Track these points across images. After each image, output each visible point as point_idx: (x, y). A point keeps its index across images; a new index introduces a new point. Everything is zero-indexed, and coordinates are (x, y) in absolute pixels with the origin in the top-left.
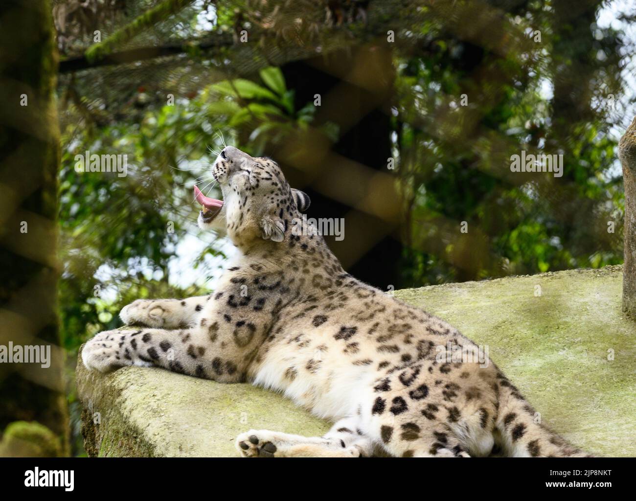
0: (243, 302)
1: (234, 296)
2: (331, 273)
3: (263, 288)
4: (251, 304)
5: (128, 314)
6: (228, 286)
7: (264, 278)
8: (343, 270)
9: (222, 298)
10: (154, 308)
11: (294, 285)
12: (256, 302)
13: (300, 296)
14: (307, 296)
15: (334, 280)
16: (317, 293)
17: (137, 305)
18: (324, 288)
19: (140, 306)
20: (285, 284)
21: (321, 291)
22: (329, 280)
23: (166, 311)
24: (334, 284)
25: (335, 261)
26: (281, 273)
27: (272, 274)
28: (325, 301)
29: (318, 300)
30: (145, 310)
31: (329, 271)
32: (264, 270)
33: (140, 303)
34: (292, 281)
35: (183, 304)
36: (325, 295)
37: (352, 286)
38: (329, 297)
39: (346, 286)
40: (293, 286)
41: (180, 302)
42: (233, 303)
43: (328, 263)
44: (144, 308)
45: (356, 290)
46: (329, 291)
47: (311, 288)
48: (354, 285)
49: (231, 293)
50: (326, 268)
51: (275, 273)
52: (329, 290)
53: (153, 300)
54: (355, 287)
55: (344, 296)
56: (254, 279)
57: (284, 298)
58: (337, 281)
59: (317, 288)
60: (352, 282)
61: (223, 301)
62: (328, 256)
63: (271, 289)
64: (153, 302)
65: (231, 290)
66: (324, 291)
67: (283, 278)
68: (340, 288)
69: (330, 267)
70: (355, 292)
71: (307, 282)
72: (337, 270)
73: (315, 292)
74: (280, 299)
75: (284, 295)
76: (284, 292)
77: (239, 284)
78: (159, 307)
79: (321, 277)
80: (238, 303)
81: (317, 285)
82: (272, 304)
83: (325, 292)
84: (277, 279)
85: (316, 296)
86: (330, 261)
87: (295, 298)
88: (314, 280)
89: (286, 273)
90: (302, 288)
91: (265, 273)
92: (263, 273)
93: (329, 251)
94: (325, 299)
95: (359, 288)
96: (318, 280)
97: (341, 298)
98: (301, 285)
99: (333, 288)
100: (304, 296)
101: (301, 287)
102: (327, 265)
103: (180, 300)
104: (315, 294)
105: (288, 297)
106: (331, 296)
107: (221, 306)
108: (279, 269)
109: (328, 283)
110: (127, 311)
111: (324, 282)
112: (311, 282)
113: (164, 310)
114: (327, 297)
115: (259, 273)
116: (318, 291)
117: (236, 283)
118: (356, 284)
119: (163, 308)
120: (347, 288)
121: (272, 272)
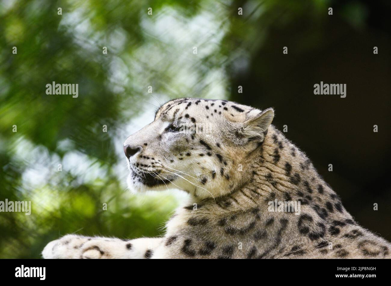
0: (204, 249)
1: (191, 241)
2: (323, 215)
3: (231, 232)
4: (214, 254)
5: (53, 253)
6: (184, 228)
7: (233, 218)
8: (344, 211)
9: (176, 243)
10: (89, 249)
11: (273, 228)
12: (221, 251)
13: (281, 245)
14: (291, 247)
15: (328, 226)
16: (305, 244)
17: (67, 243)
18: (314, 237)
19: (71, 245)
20: (260, 226)
21: (310, 241)
22: (321, 225)
23: (106, 254)
24: (327, 231)
25: (333, 196)
26: (255, 211)
27: (244, 213)
28: (316, 254)
29: (305, 253)
30: (76, 250)
31: (321, 212)
32: (234, 208)
33: (71, 240)
34: (270, 222)
35: (129, 247)
36: (316, 247)
37: (354, 237)
38: (321, 249)
39: (347, 236)
40: (271, 230)
41: (125, 243)
42: (189, 250)
43: (320, 200)
44: (76, 248)
45: (361, 245)
46: (320, 242)
47: (297, 235)
48: (358, 235)
49: (188, 237)
50: (316, 208)
51: (248, 211)
52: (321, 240)
53: (89, 238)
54: (360, 239)
55: (344, 250)
56: (219, 220)
57: (259, 246)
58: (332, 228)
59: (305, 236)
60: (355, 231)
61: (176, 246)
62: (321, 190)
63: (242, 233)
64: (89, 240)
65: (188, 234)
66: (315, 241)
67: (258, 217)
68: (335, 238)
69: (322, 206)
70: (359, 247)
71: (290, 225)
72: (335, 209)
73: (302, 242)
74: (254, 247)
75: (260, 242)
76: (260, 239)
77: (198, 226)
78: (96, 248)
79: (310, 219)
80: (197, 251)
81: (304, 231)
82: (244, 253)
83: (315, 243)
84: (250, 219)
85: (303, 248)
86: (322, 197)
87: (274, 248)
88: (300, 223)
89: (263, 211)
90: (284, 232)
91: (235, 212)
92: (232, 212)
93: (322, 182)
94: (314, 252)
95: (366, 241)
96: (306, 224)
97: (338, 252)
98: (282, 229)
99: (325, 238)
100: (287, 246)
101: (282, 232)
102: (317, 203)
103: (125, 240)
104: (302, 245)
105: (265, 245)
106: (323, 248)
107: (174, 254)
108: (254, 206)
109: (320, 230)
110: (53, 249)
111: (314, 228)
112: (296, 225)
113: (102, 253)
114: (318, 250)
115: (226, 211)
116: (306, 241)
117: (194, 225)
118: (360, 234)
119: (102, 249)
120: (346, 238)
121: (244, 209)
